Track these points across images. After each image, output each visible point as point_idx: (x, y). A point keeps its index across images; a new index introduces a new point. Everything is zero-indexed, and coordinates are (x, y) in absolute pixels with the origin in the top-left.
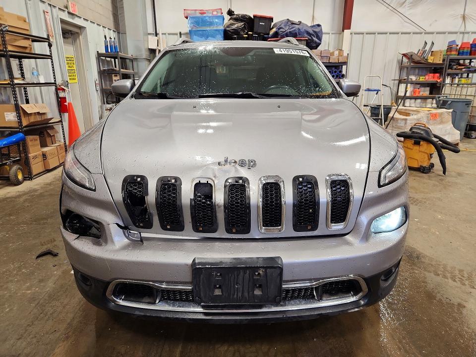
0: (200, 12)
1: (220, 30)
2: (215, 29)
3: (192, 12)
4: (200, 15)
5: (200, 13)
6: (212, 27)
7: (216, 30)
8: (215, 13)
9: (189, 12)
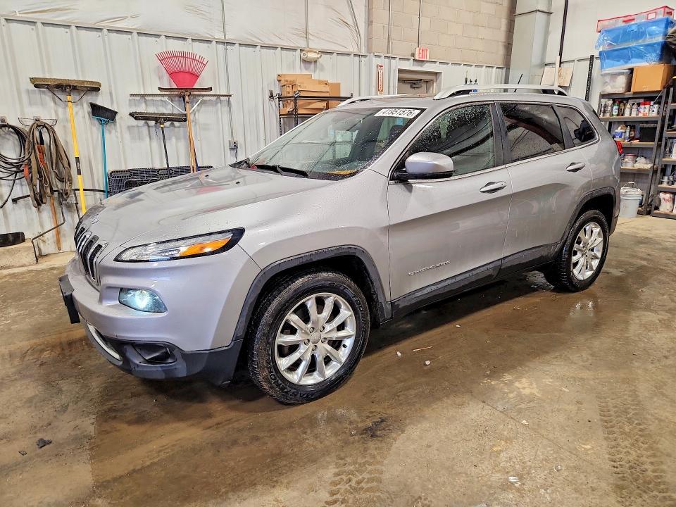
0: (626, 19)
1: (655, 44)
2: (647, 43)
3: (611, 21)
4: (623, 24)
5: (624, 21)
6: (640, 41)
7: (648, 45)
8: (652, 16)
9: (606, 23)
